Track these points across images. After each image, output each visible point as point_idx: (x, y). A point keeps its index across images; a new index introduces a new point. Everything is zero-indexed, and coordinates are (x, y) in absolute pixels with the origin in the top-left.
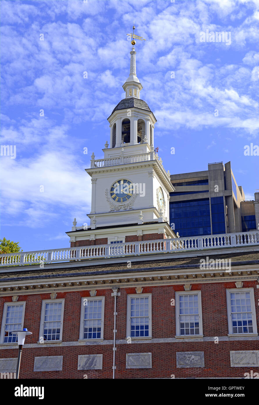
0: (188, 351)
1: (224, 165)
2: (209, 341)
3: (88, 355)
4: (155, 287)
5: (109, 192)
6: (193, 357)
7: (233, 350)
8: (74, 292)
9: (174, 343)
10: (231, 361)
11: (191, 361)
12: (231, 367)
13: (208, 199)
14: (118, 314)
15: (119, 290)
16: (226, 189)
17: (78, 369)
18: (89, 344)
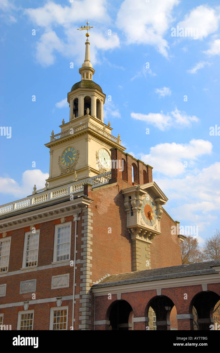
0: (27, 279)
2: (41, 269)
4: (14, 231)
5: (61, 160)
6: (30, 284)
7: (54, 275)
9: (20, 274)
10: (52, 285)
11: (28, 287)
12: (51, 290)
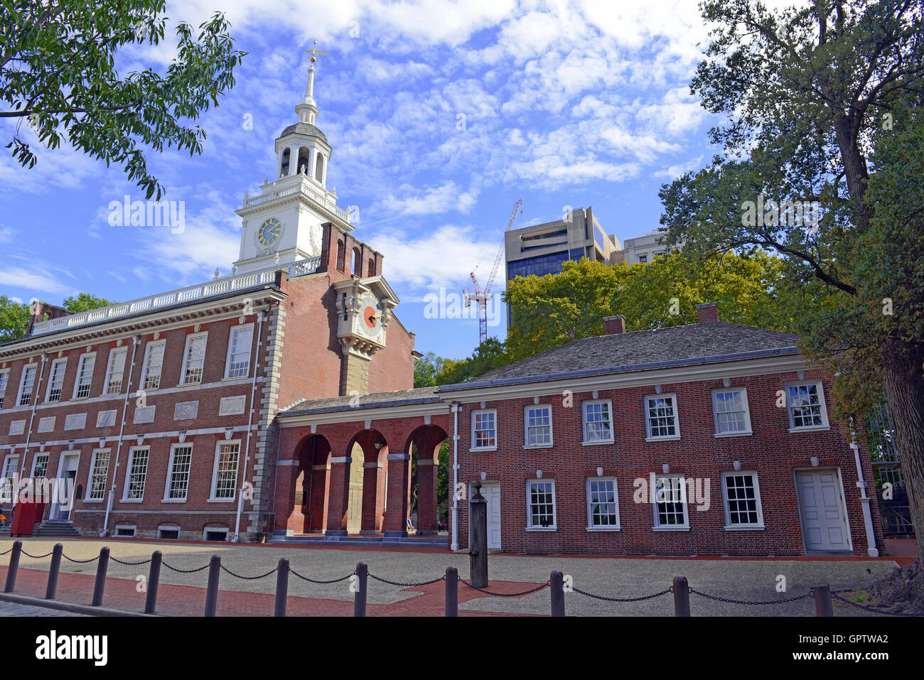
0: (185, 401)
1: (584, 210)
2: (206, 388)
3: (105, 412)
4: (170, 331)
5: (257, 235)
6: (189, 407)
7: (224, 397)
8: (104, 343)
9: (176, 393)
10: (220, 410)
13: (567, 252)
14: (136, 365)
15: (139, 337)
16: (587, 238)
17: (97, 426)
18: (108, 399)
